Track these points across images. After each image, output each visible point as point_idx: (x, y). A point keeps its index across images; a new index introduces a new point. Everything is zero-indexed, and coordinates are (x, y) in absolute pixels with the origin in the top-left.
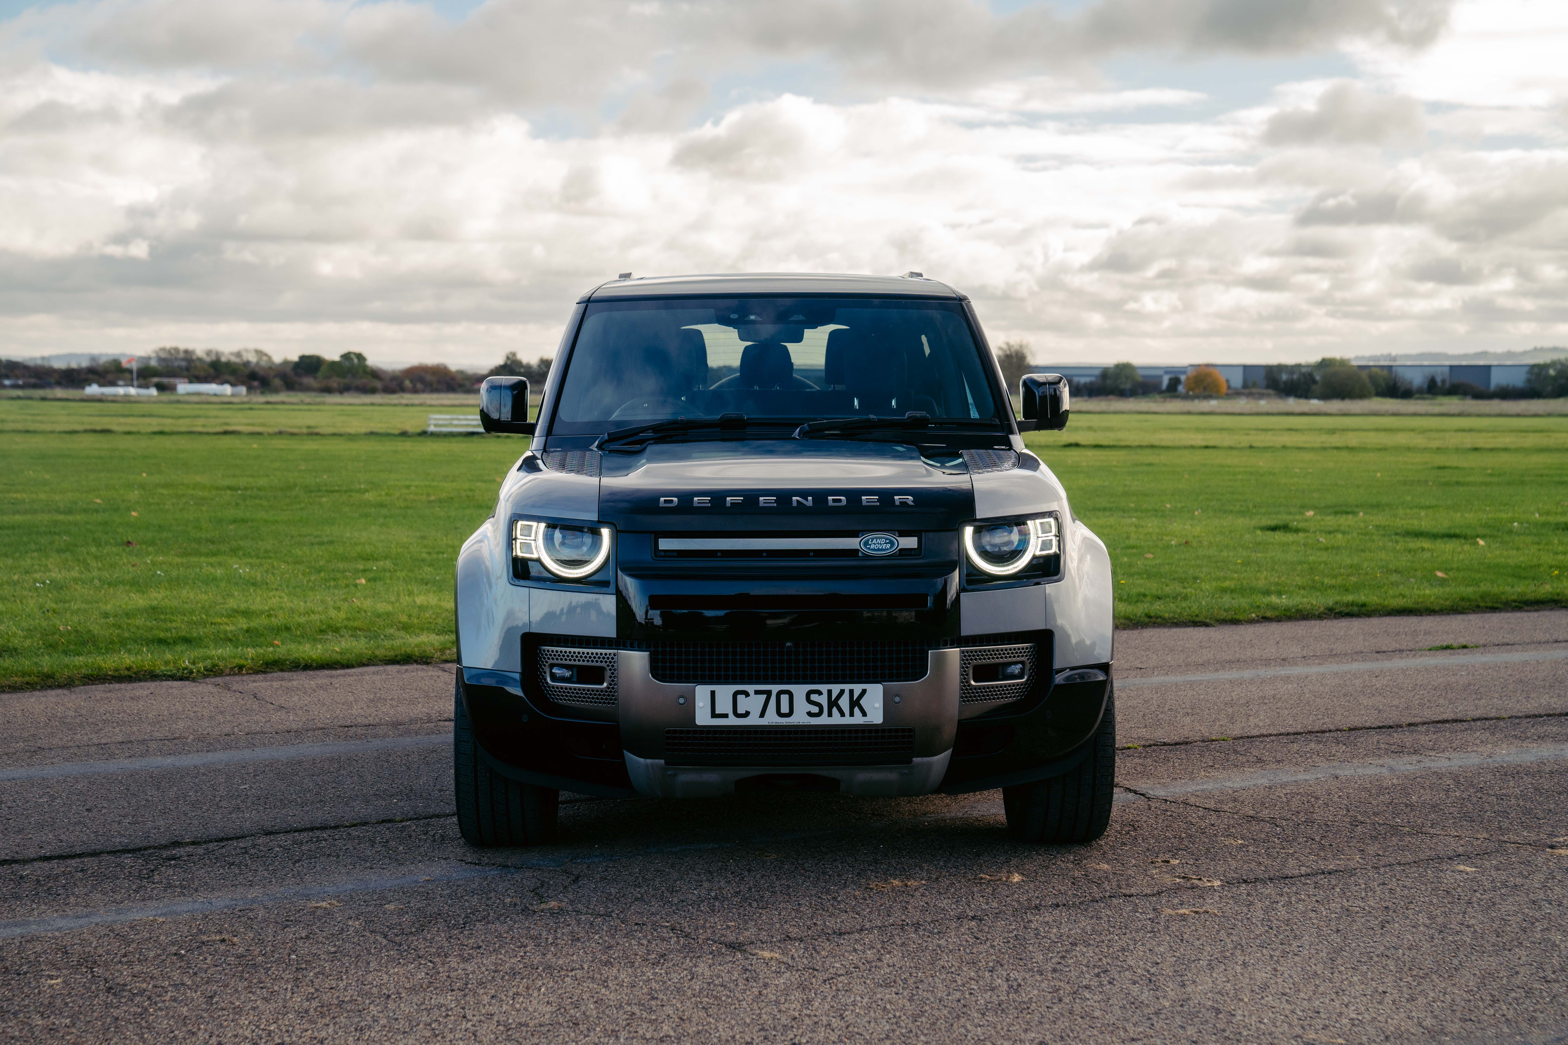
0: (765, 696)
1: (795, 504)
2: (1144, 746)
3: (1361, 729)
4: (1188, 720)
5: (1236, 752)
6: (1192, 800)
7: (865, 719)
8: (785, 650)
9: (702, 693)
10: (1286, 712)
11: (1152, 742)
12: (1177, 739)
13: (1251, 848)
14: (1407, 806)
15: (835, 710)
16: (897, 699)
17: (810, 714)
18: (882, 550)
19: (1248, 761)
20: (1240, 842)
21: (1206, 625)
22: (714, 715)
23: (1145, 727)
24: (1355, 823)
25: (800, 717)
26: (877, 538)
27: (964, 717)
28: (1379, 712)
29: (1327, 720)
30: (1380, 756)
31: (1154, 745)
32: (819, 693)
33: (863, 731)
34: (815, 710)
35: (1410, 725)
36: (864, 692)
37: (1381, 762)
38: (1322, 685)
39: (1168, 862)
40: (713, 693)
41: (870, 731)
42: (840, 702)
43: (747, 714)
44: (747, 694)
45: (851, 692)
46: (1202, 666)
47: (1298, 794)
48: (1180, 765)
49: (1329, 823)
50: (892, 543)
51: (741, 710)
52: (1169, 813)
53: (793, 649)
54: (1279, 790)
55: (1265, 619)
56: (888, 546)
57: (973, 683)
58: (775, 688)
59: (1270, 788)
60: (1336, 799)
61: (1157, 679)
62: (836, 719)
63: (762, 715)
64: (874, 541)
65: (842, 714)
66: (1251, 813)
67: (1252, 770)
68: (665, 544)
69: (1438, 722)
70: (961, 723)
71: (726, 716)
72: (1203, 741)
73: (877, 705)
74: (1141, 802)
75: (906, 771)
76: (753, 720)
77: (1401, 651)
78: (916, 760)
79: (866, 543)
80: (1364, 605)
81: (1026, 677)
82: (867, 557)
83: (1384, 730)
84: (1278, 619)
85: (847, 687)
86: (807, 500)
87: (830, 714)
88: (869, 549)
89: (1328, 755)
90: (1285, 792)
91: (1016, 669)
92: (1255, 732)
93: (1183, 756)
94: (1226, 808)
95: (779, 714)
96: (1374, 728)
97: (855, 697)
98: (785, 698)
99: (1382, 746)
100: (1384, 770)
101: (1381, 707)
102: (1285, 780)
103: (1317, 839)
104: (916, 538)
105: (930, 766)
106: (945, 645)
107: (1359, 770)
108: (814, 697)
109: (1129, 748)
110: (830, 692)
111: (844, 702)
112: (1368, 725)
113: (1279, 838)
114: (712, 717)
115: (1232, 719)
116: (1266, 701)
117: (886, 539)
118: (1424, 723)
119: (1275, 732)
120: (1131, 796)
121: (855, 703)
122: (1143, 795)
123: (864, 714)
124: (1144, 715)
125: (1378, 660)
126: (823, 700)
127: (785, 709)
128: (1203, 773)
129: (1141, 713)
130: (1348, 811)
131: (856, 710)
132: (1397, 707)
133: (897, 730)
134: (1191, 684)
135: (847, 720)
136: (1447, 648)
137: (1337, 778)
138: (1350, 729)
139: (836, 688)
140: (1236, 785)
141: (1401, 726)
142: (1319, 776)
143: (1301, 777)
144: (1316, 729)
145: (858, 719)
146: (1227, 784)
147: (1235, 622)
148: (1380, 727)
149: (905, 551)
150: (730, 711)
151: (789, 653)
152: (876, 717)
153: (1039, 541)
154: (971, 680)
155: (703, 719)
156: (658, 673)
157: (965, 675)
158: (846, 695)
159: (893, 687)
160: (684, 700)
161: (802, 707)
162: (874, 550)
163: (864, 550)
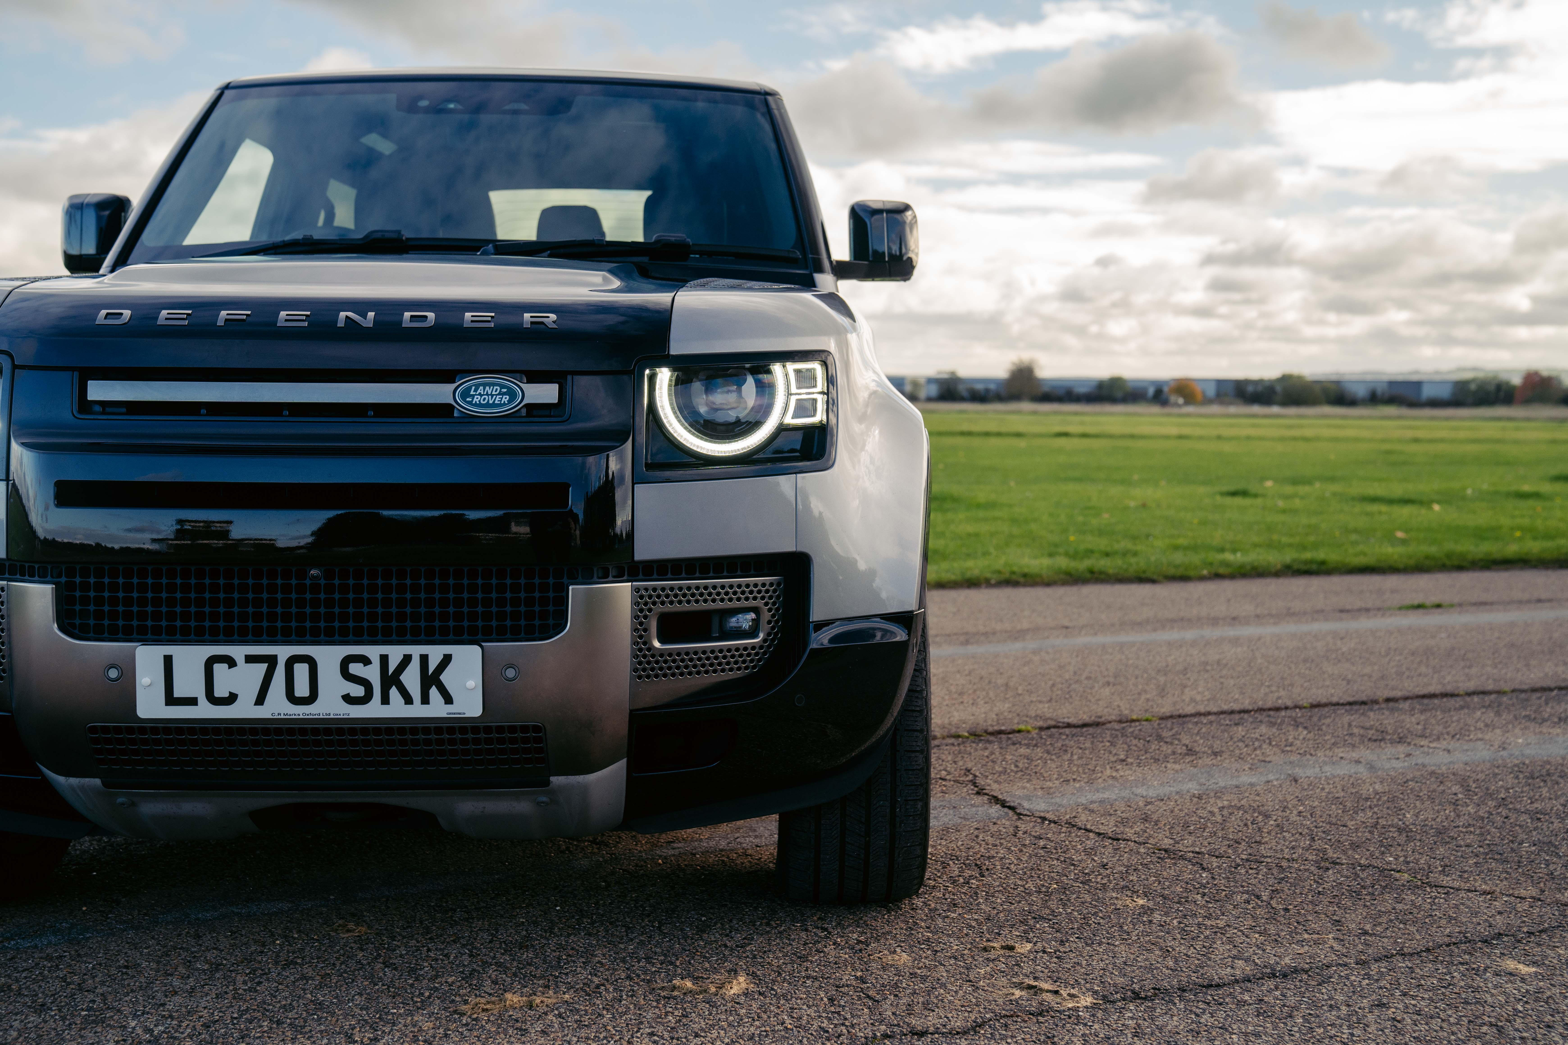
0: (265, 666)
1: (341, 324)
2: (1041, 729)
3: (1326, 705)
4: (1107, 691)
5: (1160, 738)
6: (1083, 819)
7: (450, 708)
8: (308, 582)
9: (147, 658)
10: (1232, 682)
11: (1052, 723)
12: (1086, 718)
13: (1157, 917)
14: (1400, 830)
15: (394, 692)
16: (510, 673)
17: (348, 699)
18: (494, 405)
19: (1174, 753)
20: (1141, 902)
21: (1152, 581)
22: (171, 700)
23: (1050, 701)
24: (1325, 863)
25: (330, 705)
26: (485, 385)
27: (641, 704)
28: (1349, 682)
29: (1282, 693)
30: (1354, 746)
31: (1055, 727)
32: (365, 661)
33: (451, 730)
34: (358, 691)
35: (1388, 700)
36: (447, 659)
37: (1355, 755)
38: (1277, 648)
39: (1011, 948)
40: (168, 661)
41: (463, 730)
42: (403, 678)
43: (232, 699)
44: (231, 662)
45: (424, 659)
46: (1139, 625)
47: (1239, 808)
48: (1080, 758)
49: (1284, 864)
50: (512, 395)
51: (220, 691)
52: (1042, 843)
53: (323, 582)
54: (1212, 801)
55: (1217, 576)
56: (506, 399)
57: (657, 644)
58: (283, 652)
59: (1200, 798)
60: (1294, 817)
61: (1081, 640)
62: (397, 709)
63: (260, 700)
64: (481, 390)
65: (408, 700)
66: (1167, 843)
67: (1177, 767)
68: (99, 391)
69: (1424, 697)
70: (634, 715)
71: (192, 701)
72: (1120, 722)
73: (471, 684)
74: (1007, 822)
75: (544, 799)
76: (243, 710)
77: (1367, 610)
78: (557, 780)
79: (465, 394)
80: (1323, 563)
81: (761, 635)
82: (469, 419)
83: (1355, 707)
84: (1232, 576)
85: (416, 651)
86: (364, 316)
87: (385, 700)
88: (470, 403)
89: (1283, 743)
90: (1220, 805)
91: (745, 621)
92: (1190, 710)
93: (1088, 745)
94: (1129, 833)
95: (294, 699)
96: (1343, 704)
97: (432, 668)
98: (301, 671)
99: (1356, 731)
100: (1361, 769)
101: (1350, 677)
102: (1222, 784)
103: (1265, 896)
104: (556, 387)
105: (584, 790)
106: (604, 577)
107: (1327, 768)
108: (355, 669)
109: (1019, 731)
110: (384, 659)
111: (411, 678)
112: (1335, 699)
113: (1204, 895)
114: (167, 704)
115: (1162, 691)
116: (1209, 668)
117: (502, 386)
118: (1406, 699)
119: (1215, 710)
120: (995, 810)
121: (431, 680)
122: (1012, 808)
123: (449, 699)
124: (1053, 685)
125: (1341, 619)
126: (372, 673)
127: (302, 689)
128: (1108, 772)
129: (1051, 683)
130: (1313, 839)
131: (434, 692)
132: (1370, 676)
133: (512, 729)
134: (1122, 645)
135: (417, 711)
136: (1419, 607)
137: (1296, 781)
138: (1313, 706)
139: (395, 653)
140: (1152, 793)
141: (1376, 702)
142: (1271, 777)
143: (1245, 779)
144: (1269, 705)
145: (437, 709)
146: (1139, 791)
147: (1184, 578)
148: (1350, 704)
149: (532, 408)
150: (200, 692)
151: (315, 588)
152: (469, 705)
153: (791, 401)
154: (655, 640)
155: (152, 706)
156: (75, 622)
157: (641, 630)
158: (415, 665)
159: (503, 651)
160: (118, 672)
161: (333, 686)
162: (480, 405)
163: (463, 406)
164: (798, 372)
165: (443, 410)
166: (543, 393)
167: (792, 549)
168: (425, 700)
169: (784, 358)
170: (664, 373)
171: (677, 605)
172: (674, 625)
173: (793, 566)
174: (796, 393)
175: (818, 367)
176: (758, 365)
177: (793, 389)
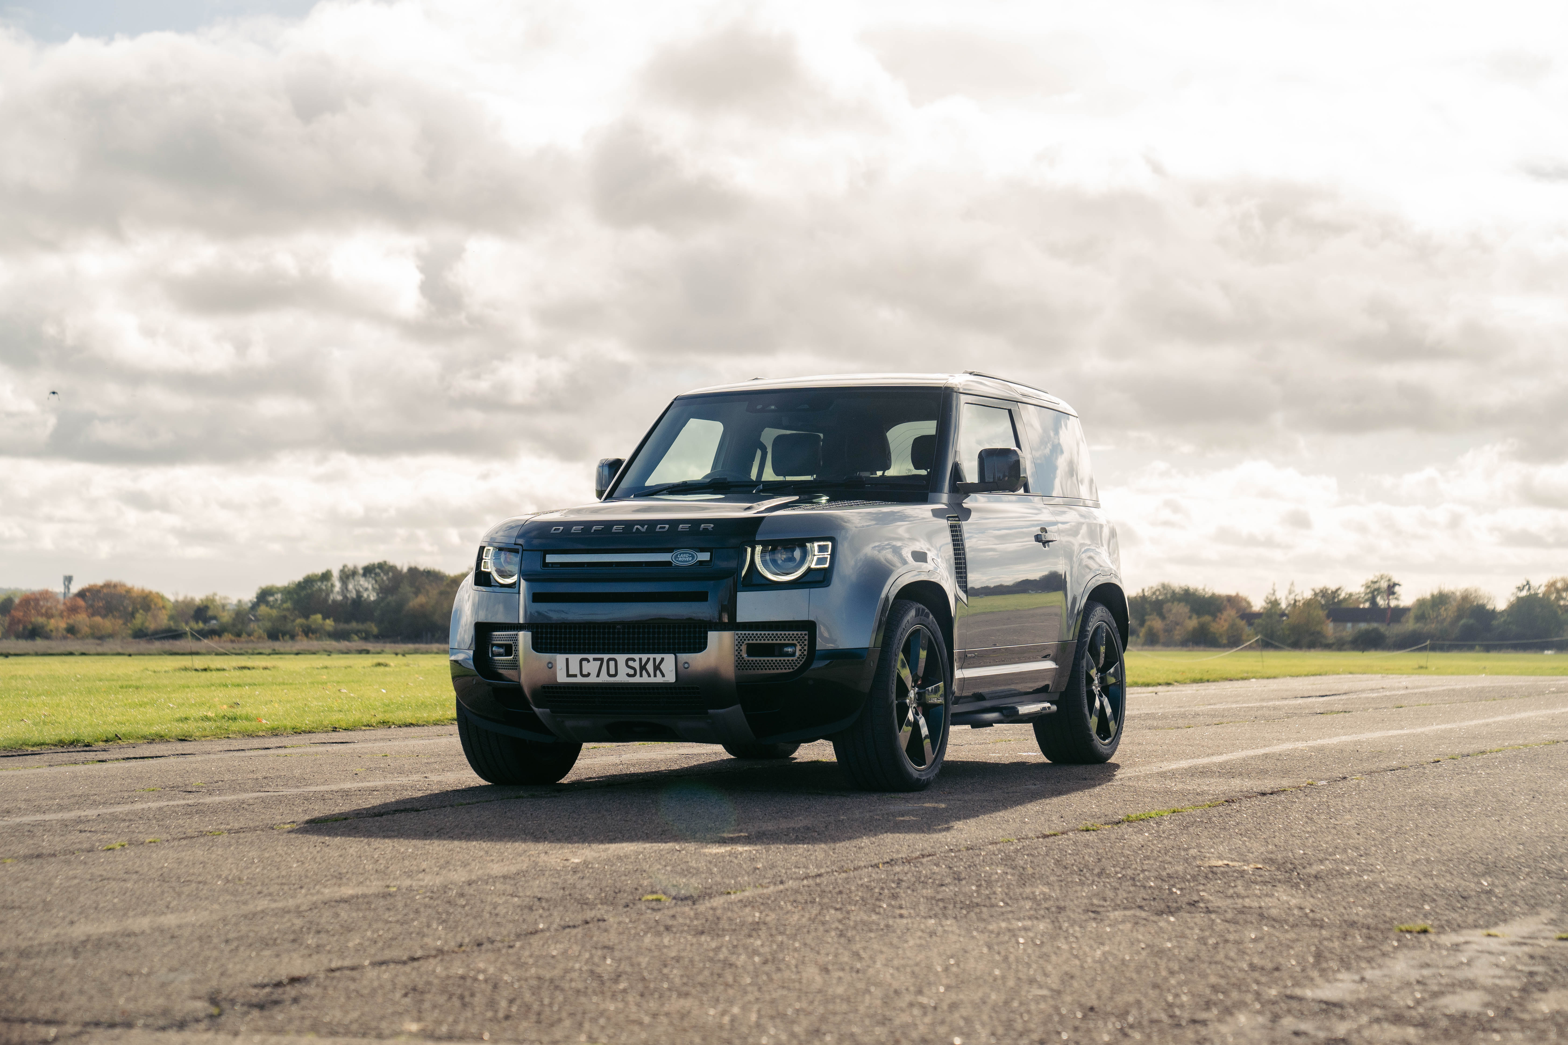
0: (600, 662)
1: (635, 530)
7: (665, 679)
8: (616, 630)
9: (560, 659)
15: (644, 672)
16: (686, 666)
17: (628, 675)
18: (687, 561)
22: (568, 675)
25: (622, 678)
26: (683, 554)
27: (741, 681)
32: (634, 660)
33: (665, 688)
34: (632, 672)
36: (663, 659)
40: (567, 660)
41: (669, 688)
42: (647, 667)
43: (588, 675)
44: (588, 661)
45: (654, 659)
51: (585, 672)
53: (621, 630)
56: (690, 559)
58: (606, 657)
62: (645, 679)
63: (598, 676)
64: (682, 556)
65: (649, 676)
68: (550, 558)
70: (738, 685)
71: (575, 676)
73: (671, 669)
76: (593, 679)
78: (711, 711)
79: (676, 557)
81: (797, 655)
82: (676, 567)
85: (651, 656)
86: (643, 527)
87: (641, 676)
88: (678, 561)
95: (610, 675)
97: (657, 663)
98: (612, 663)
104: (709, 554)
105: (723, 716)
106: (723, 630)
108: (631, 663)
110: (640, 659)
111: (650, 667)
117: (690, 554)
121: (657, 668)
123: (663, 675)
126: (636, 665)
127: (612, 672)
131: (658, 672)
133: (688, 688)
135: (652, 680)
139: (645, 657)
145: (659, 679)
149: (701, 563)
150: (578, 673)
151: (619, 633)
152: (671, 678)
153: (815, 558)
154: (745, 656)
155: (562, 678)
156: (538, 646)
157: (739, 651)
158: (651, 661)
159: (683, 657)
160: (551, 666)
161: (623, 670)
162: (681, 561)
163: (675, 563)
164: (819, 546)
165: (668, 564)
166: (705, 556)
167: (806, 619)
168: (655, 676)
169: (812, 540)
170: (759, 548)
171: (754, 642)
172: (754, 650)
173: (809, 627)
174: (818, 555)
175: (830, 544)
176: (801, 543)
177: (816, 553)
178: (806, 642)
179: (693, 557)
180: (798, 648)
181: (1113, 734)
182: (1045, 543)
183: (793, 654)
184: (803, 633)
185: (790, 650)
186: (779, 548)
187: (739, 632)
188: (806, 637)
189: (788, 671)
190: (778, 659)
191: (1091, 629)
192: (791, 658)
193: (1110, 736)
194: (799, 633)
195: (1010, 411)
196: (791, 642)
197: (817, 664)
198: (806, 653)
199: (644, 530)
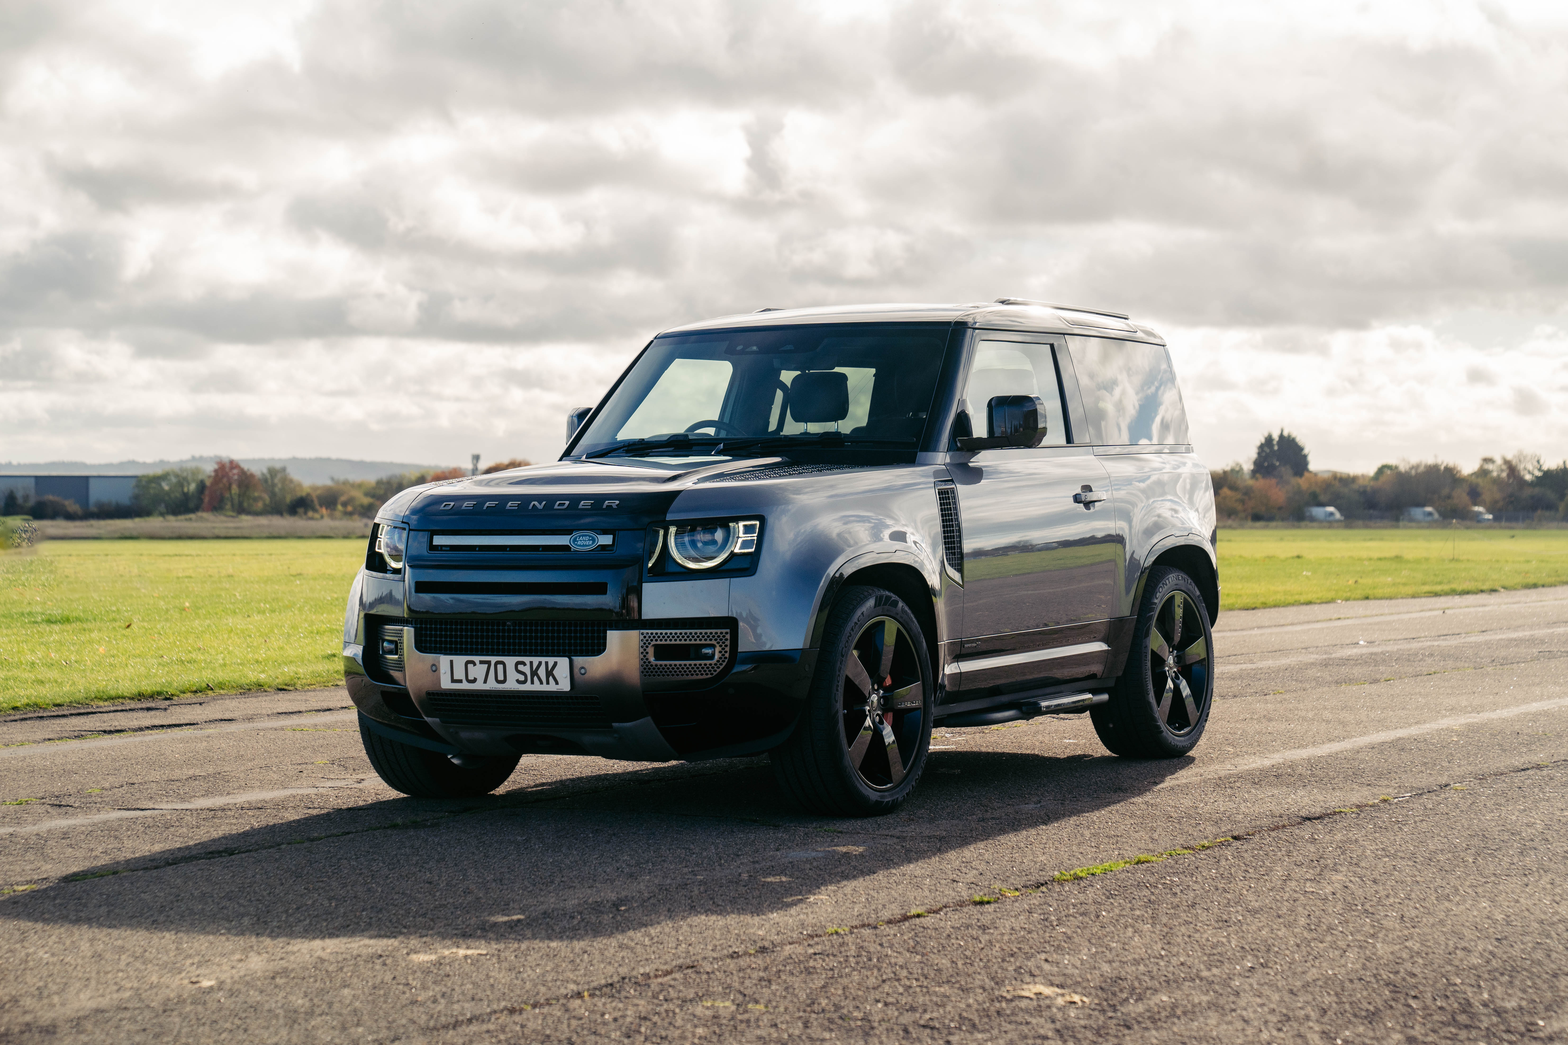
0: (486, 666)
1: (531, 508)
7: (559, 687)
8: (506, 628)
9: (444, 661)
15: (535, 678)
16: (583, 671)
17: (518, 681)
18: (586, 546)
22: (453, 681)
25: (511, 685)
26: (583, 536)
27: (647, 689)
32: (524, 664)
33: (561, 697)
34: (522, 678)
36: (555, 664)
40: (452, 662)
41: (565, 697)
42: (539, 672)
43: (474, 680)
44: (475, 664)
45: (547, 663)
53: (512, 628)
56: (591, 542)
58: (493, 659)
62: (537, 687)
63: (485, 682)
64: (581, 539)
65: (541, 683)
68: (438, 540)
70: (645, 694)
71: (460, 681)
73: (565, 676)
76: (479, 686)
78: (615, 725)
79: (575, 540)
82: (575, 552)
85: (543, 659)
86: (542, 504)
87: (532, 683)
88: (577, 545)
95: (497, 681)
97: (550, 668)
98: (500, 667)
104: (612, 536)
106: (626, 628)
108: (520, 667)
110: (531, 663)
111: (542, 672)
114: (451, 682)
117: (590, 537)
121: (549, 673)
123: (557, 683)
126: (526, 669)
127: (501, 677)
131: (551, 678)
133: (586, 698)
135: (545, 688)
139: (536, 660)
145: (552, 687)
149: (603, 547)
150: (463, 677)
151: (509, 631)
152: (565, 685)
153: (740, 540)
154: (652, 659)
155: (446, 684)
156: (422, 645)
157: (644, 653)
158: (543, 667)
159: (579, 660)
160: (435, 668)
161: (512, 675)
162: (580, 546)
163: (574, 547)
164: (745, 526)
165: (566, 548)
166: (606, 540)
167: (725, 614)
168: (548, 683)
169: (737, 519)
170: (673, 530)
171: (663, 642)
172: (662, 652)
173: (730, 623)
174: (743, 537)
175: (758, 523)
176: (724, 523)
177: (741, 534)
178: (728, 643)
179: (593, 540)
180: (718, 649)
181: (1193, 721)
182: (1088, 504)
183: (712, 657)
184: (724, 631)
185: (709, 651)
186: (699, 529)
187: (645, 631)
188: (728, 636)
189: (705, 677)
190: (693, 662)
191: (1159, 600)
192: (708, 662)
193: (1189, 725)
194: (719, 631)
195: (1052, 346)
196: (708, 642)
197: (738, 669)
198: (727, 655)
199: (540, 507)
